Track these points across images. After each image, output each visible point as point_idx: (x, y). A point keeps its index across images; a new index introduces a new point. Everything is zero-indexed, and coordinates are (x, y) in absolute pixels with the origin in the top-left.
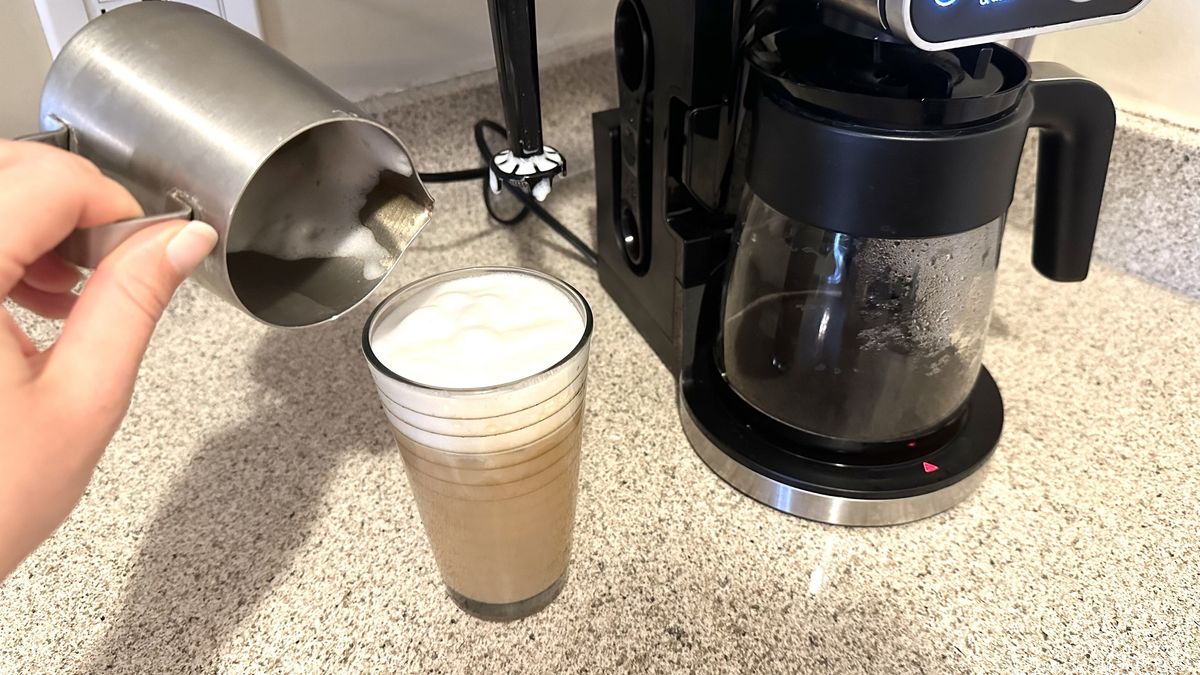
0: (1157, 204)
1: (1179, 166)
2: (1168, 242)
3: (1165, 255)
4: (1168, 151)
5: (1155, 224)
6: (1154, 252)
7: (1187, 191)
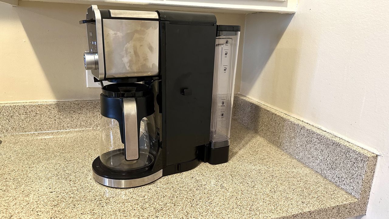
0: (298, 140)
1: (301, 130)
2: (301, 150)
3: (301, 154)
4: (298, 127)
5: (299, 146)
6: (300, 153)
7: (302, 137)
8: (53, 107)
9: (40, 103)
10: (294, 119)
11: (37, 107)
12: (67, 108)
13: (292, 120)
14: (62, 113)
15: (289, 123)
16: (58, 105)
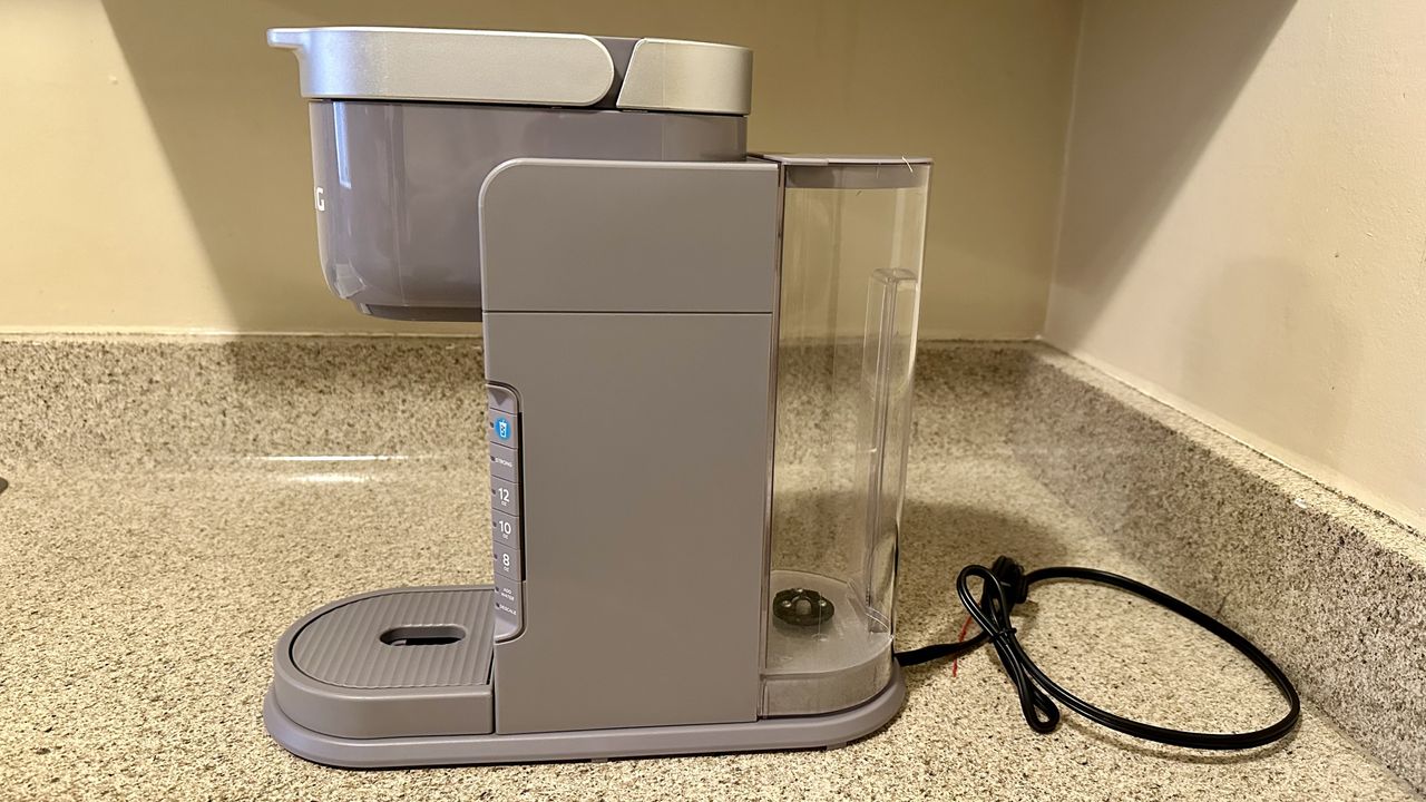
8: (216, 359)
9: (165, 341)
10: (1304, 483)
11: (154, 354)
12: (272, 363)
13: (1291, 486)
14: (251, 384)
15: (1276, 503)
16: (235, 350)
